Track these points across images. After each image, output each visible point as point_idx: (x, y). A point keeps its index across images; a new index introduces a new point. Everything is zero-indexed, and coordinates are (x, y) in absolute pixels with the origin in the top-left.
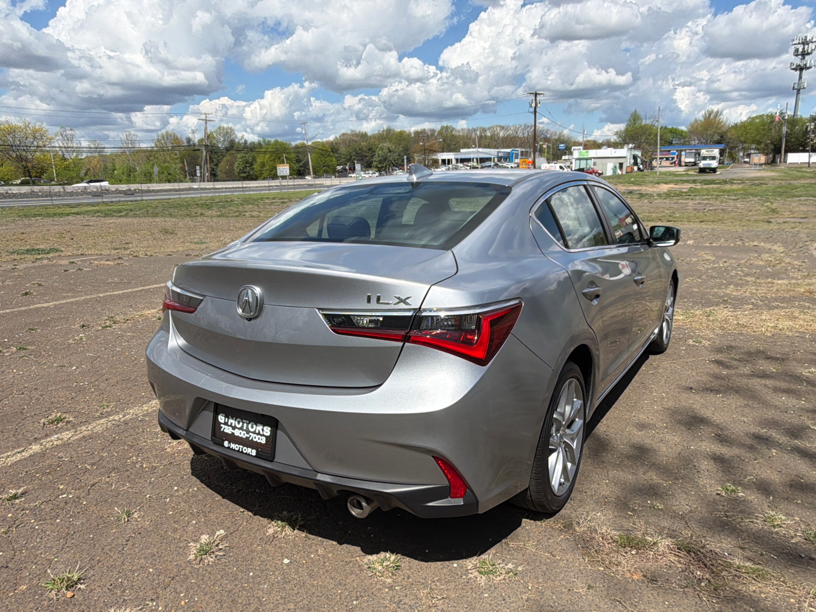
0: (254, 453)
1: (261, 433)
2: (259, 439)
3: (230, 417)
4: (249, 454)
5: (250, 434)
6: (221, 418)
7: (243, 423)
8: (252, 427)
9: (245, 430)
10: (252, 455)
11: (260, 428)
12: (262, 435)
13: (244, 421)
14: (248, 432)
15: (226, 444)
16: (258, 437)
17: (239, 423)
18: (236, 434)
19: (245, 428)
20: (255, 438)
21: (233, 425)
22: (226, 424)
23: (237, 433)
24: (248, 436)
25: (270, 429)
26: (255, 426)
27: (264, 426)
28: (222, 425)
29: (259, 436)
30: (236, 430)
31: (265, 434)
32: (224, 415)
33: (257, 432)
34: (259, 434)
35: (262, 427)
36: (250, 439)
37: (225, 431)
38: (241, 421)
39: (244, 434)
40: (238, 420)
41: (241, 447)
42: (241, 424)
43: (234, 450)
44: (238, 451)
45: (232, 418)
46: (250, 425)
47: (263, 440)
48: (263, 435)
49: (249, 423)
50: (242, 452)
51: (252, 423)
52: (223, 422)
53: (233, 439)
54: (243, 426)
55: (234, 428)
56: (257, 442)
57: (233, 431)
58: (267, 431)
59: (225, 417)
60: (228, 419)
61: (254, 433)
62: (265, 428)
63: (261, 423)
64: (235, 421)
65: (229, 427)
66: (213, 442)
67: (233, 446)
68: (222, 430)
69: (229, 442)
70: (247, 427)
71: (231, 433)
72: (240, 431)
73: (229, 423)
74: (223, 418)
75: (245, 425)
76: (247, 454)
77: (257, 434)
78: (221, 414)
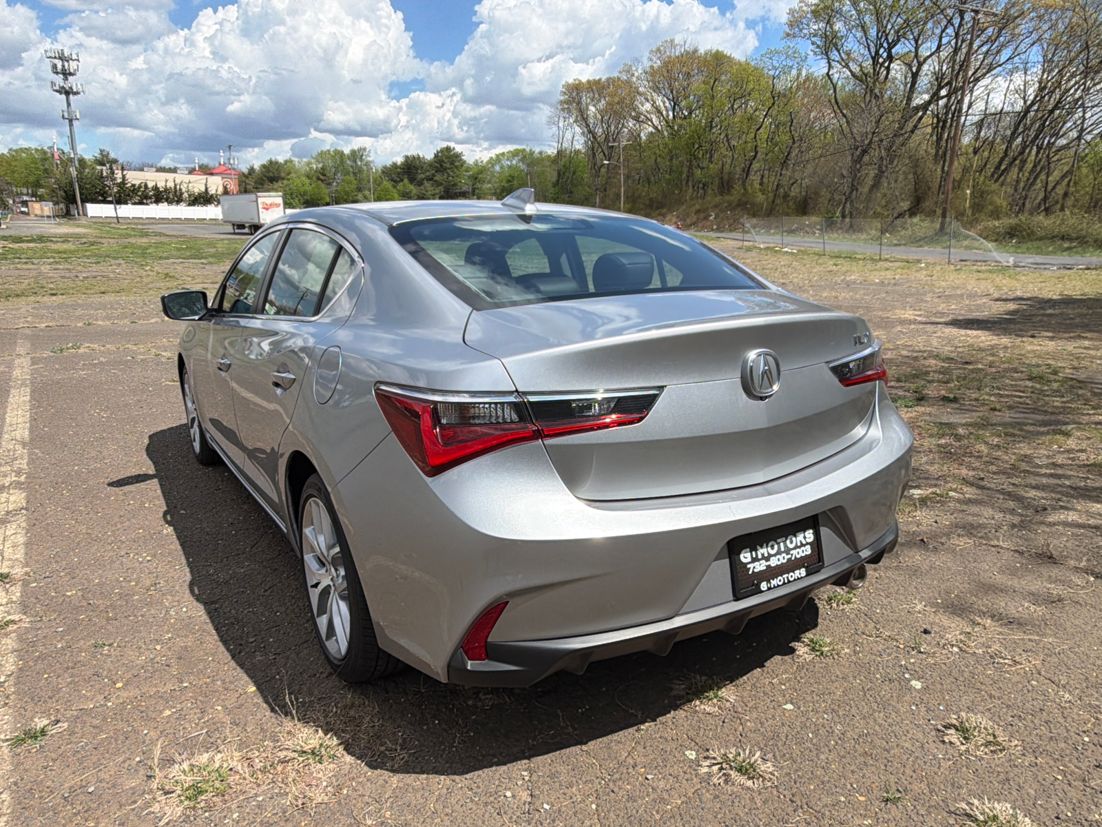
0: (803, 572)
1: (804, 542)
2: (803, 551)
3: (758, 547)
4: (798, 579)
5: (791, 552)
6: (745, 557)
7: (778, 544)
8: (791, 542)
9: (783, 552)
10: (802, 578)
11: (800, 537)
12: (804, 545)
13: (779, 540)
14: (788, 551)
15: (764, 586)
16: (800, 550)
17: (772, 547)
18: (772, 565)
19: (783, 549)
20: (798, 553)
21: (766, 555)
22: (754, 560)
23: (774, 562)
24: (789, 556)
25: (812, 531)
26: (794, 539)
27: (804, 533)
28: (748, 566)
29: (803, 548)
30: (772, 559)
31: (808, 540)
32: (748, 550)
33: (799, 544)
34: (802, 545)
35: (803, 535)
36: (793, 558)
37: (756, 570)
38: (774, 543)
39: (784, 558)
40: (770, 544)
41: (785, 576)
42: (776, 547)
43: (778, 586)
44: (784, 583)
45: (762, 547)
46: (788, 542)
47: (808, 550)
48: (807, 544)
49: (786, 539)
50: (789, 582)
51: (789, 537)
52: (749, 560)
53: (771, 573)
54: (779, 548)
55: (767, 559)
56: (801, 557)
57: (768, 563)
58: (810, 535)
59: (751, 552)
60: (756, 550)
61: (795, 548)
62: (807, 533)
63: (799, 531)
64: (767, 547)
65: (761, 562)
66: (737, 598)
67: (774, 582)
68: (750, 572)
69: (768, 581)
70: (786, 546)
71: (765, 568)
72: (778, 556)
73: (760, 557)
74: (748, 555)
75: (782, 544)
76: (795, 580)
77: (800, 547)
78: (744, 551)
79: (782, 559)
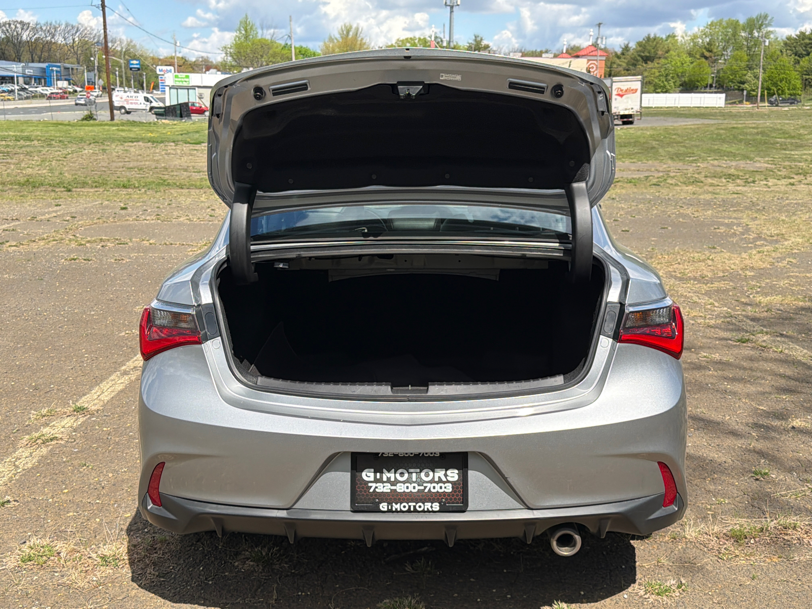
0: (436, 506)
1: (444, 479)
2: (441, 488)
3: (384, 470)
4: (428, 511)
5: (425, 485)
6: (368, 476)
7: (410, 473)
8: (427, 475)
9: (414, 482)
10: (433, 511)
11: (440, 473)
12: (444, 482)
13: (411, 470)
14: (420, 482)
15: (384, 506)
16: (437, 487)
17: (402, 474)
18: (398, 491)
19: (414, 479)
20: (434, 488)
21: (393, 479)
22: (376, 481)
23: (400, 488)
24: (423, 488)
25: (456, 471)
26: (431, 473)
27: (446, 470)
28: (370, 485)
29: (440, 484)
30: (398, 485)
31: (450, 479)
32: (373, 470)
33: (436, 479)
34: (440, 481)
35: (444, 472)
36: (426, 490)
37: (377, 490)
38: (405, 471)
39: (414, 488)
40: (400, 471)
41: (412, 504)
42: (406, 475)
43: (401, 511)
44: (409, 511)
45: (389, 471)
46: (423, 474)
47: (449, 488)
48: (448, 482)
49: (421, 472)
50: (415, 511)
51: (425, 470)
52: (372, 479)
53: (395, 497)
54: (410, 477)
55: (394, 483)
56: (438, 492)
57: (393, 488)
58: (454, 475)
59: (375, 472)
60: (382, 473)
61: (431, 482)
62: (449, 472)
63: (441, 467)
64: (395, 473)
65: (385, 484)
66: (355, 511)
67: (396, 507)
68: (371, 490)
69: (389, 503)
70: (419, 477)
71: (389, 491)
72: (407, 485)
73: (385, 479)
74: (372, 475)
75: (414, 475)
76: (423, 511)
77: (437, 483)
78: (366, 470)
79: (413, 488)
